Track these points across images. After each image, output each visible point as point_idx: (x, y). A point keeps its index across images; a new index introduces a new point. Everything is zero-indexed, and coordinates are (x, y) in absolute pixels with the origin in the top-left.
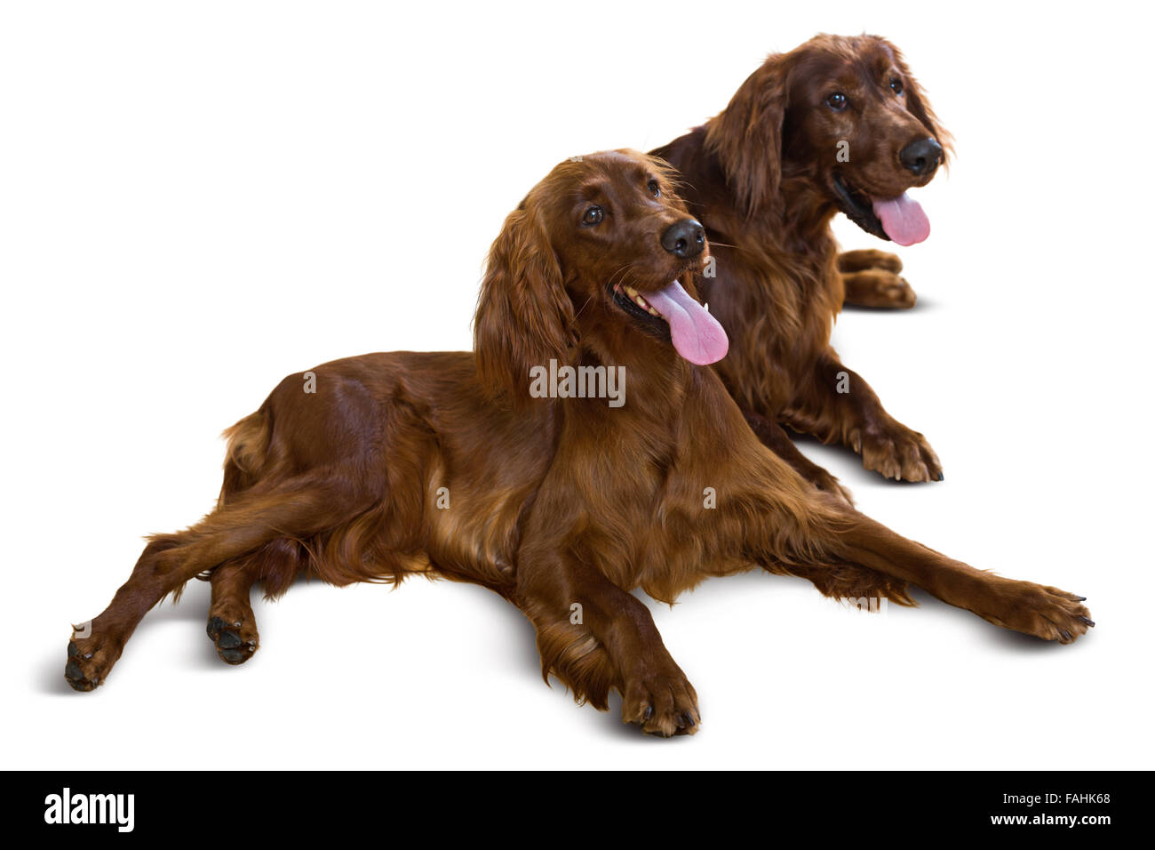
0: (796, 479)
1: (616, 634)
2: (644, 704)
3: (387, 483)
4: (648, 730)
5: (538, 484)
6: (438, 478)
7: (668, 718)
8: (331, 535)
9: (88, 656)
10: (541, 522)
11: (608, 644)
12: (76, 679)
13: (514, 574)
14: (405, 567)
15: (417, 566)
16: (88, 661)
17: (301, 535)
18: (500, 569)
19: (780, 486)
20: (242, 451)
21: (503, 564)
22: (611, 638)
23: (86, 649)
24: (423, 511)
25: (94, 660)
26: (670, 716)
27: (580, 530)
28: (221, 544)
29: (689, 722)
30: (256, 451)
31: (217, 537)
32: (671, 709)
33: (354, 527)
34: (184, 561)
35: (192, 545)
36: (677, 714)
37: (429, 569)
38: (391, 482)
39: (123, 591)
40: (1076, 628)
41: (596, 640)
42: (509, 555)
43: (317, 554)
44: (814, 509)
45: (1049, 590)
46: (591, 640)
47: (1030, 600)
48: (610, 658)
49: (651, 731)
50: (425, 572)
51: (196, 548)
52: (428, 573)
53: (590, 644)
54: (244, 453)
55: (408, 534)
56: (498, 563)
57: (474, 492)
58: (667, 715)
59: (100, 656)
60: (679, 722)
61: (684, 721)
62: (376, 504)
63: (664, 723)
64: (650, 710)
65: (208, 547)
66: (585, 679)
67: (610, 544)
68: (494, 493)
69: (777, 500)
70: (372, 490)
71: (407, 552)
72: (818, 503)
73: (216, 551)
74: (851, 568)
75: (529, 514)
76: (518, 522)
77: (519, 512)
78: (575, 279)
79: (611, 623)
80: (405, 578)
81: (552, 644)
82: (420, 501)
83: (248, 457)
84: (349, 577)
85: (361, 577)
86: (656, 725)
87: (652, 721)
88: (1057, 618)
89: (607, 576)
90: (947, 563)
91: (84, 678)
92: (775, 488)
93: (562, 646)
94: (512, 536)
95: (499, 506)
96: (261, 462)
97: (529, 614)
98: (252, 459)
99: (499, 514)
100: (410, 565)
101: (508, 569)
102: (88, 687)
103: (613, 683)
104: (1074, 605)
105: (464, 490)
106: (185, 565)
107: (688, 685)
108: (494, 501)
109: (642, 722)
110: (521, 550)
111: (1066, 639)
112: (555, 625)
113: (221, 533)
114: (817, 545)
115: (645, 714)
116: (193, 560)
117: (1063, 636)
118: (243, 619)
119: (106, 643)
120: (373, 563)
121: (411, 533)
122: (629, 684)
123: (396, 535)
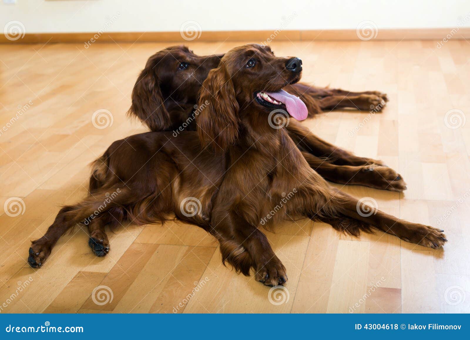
0: (324, 182)
1: (253, 246)
2: (265, 273)
3: (157, 185)
4: (266, 284)
5: (220, 185)
6: (178, 182)
7: (275, 279)
8: (135, 206)
9: (37, 254)
10: (221, 199)
11: (249, 250)
12: (32, 263)
13: (210, 221)
14: (166, 219)
15: (171, 218)
16: (37, 256)
17: (123, 205)
18: (204, 219)
19: (318, 184)
20: (97, 172)
21: (205, 217)
22: (251, 247)
23: (37, 251)
24: (171, 195)
25: (40, 256)
26: (276, 278)
27: (237, 203)
28: (90, 209)
29: (283, 281)
30: (103, 172)
31: (89, 206)
32: (276, 275)
33: (144, 202)
34: (76, 216)
35: (79, 209)
36: (279, 277)
37: (176, 219)
38: (158, 184)
39: (51, 228)
40: (440, 242)
41: (244, 248)
42: (208, 214)
43: (130, 213)
44: (332, 194)
45: (429, 227)
46: (242, 248)
47: (421, 231)
48: (250, 256)
49: (268, 284)
50: (174, 220)
51: (80, 211)
52: (175, 221)
53: (242, 250)
54: (98, 173)
55: (166, 205)
56: (203, 217)
57: (193, 188)
58: (274, 278)
59: (42, 254)
60: (280, 281)
61: (282, 281)
62: (152, 193)
63: (273, 281)
64: (268, 276)
65: (85, 210)
66: (240, 263)
67: (250, 208)
68: (201, 188)
69: (317, 189)
70: (150, 188)
71: (166, 212)
72: (333, 191)
73: (88, 212)
74: (347, 219)
75: (216, 196)
76: (211, 200)
77: (212, 196)
78: (241, 93)
79: (251, 242)
80: (166, 223)
81: (226, 249)
82: (170, 192)
83: (99, 175)
84: (143, 222)
85: (148, 222)
86: (270, 282)
87: (268, 280)
88: (432, 238)
89: (249, 222)
90: (387, 216)
91: (36, 263)
92: (317, 185)
93: (230, 251)
94: (209, 206)
95: (203, 193)
96: (105, 176)
97: (216, 237)
98: (101, 175)
99: (203, 197)
100: (167, 217)
101: (207, 219)
102: (37, 266)
103: (251, 265)
104: (439, 233)
105: (189, 187)
106: (76, 217)
107: (282, 266)
108: (201, 192)
109: (264, 280)
110: (213, 211)
111: (436, 247)
112: (227, 242)
113: (90, 205)
114: (333, 208)
115: (265, 277)
116: (79, 215)
117: (435, 246)
118: (104, 239)
119: (45, 249)
120: (153, 217)
121: (167, 205)
122: (258, 266)
123: (161, 205)
